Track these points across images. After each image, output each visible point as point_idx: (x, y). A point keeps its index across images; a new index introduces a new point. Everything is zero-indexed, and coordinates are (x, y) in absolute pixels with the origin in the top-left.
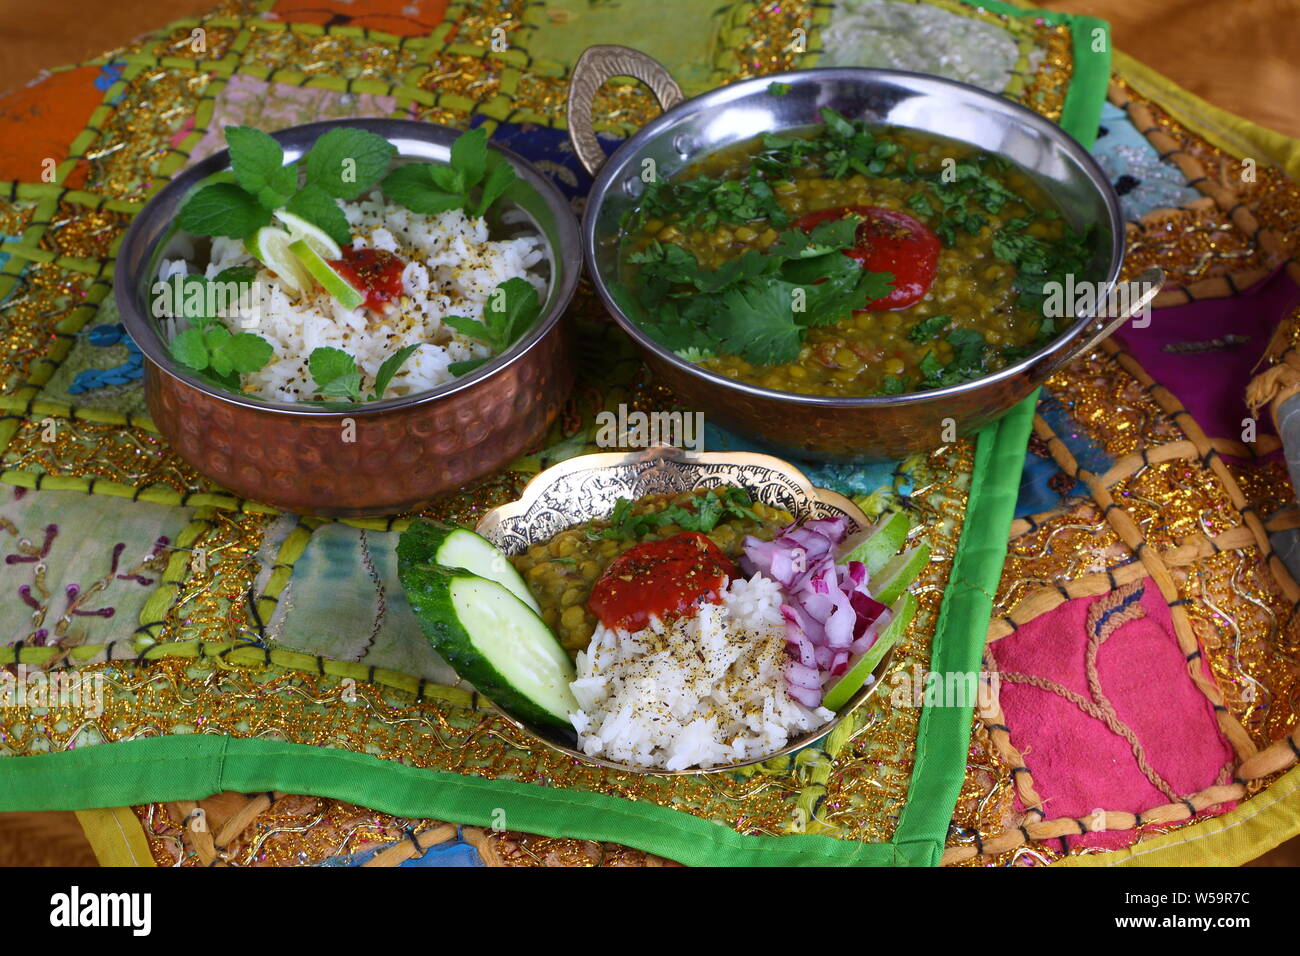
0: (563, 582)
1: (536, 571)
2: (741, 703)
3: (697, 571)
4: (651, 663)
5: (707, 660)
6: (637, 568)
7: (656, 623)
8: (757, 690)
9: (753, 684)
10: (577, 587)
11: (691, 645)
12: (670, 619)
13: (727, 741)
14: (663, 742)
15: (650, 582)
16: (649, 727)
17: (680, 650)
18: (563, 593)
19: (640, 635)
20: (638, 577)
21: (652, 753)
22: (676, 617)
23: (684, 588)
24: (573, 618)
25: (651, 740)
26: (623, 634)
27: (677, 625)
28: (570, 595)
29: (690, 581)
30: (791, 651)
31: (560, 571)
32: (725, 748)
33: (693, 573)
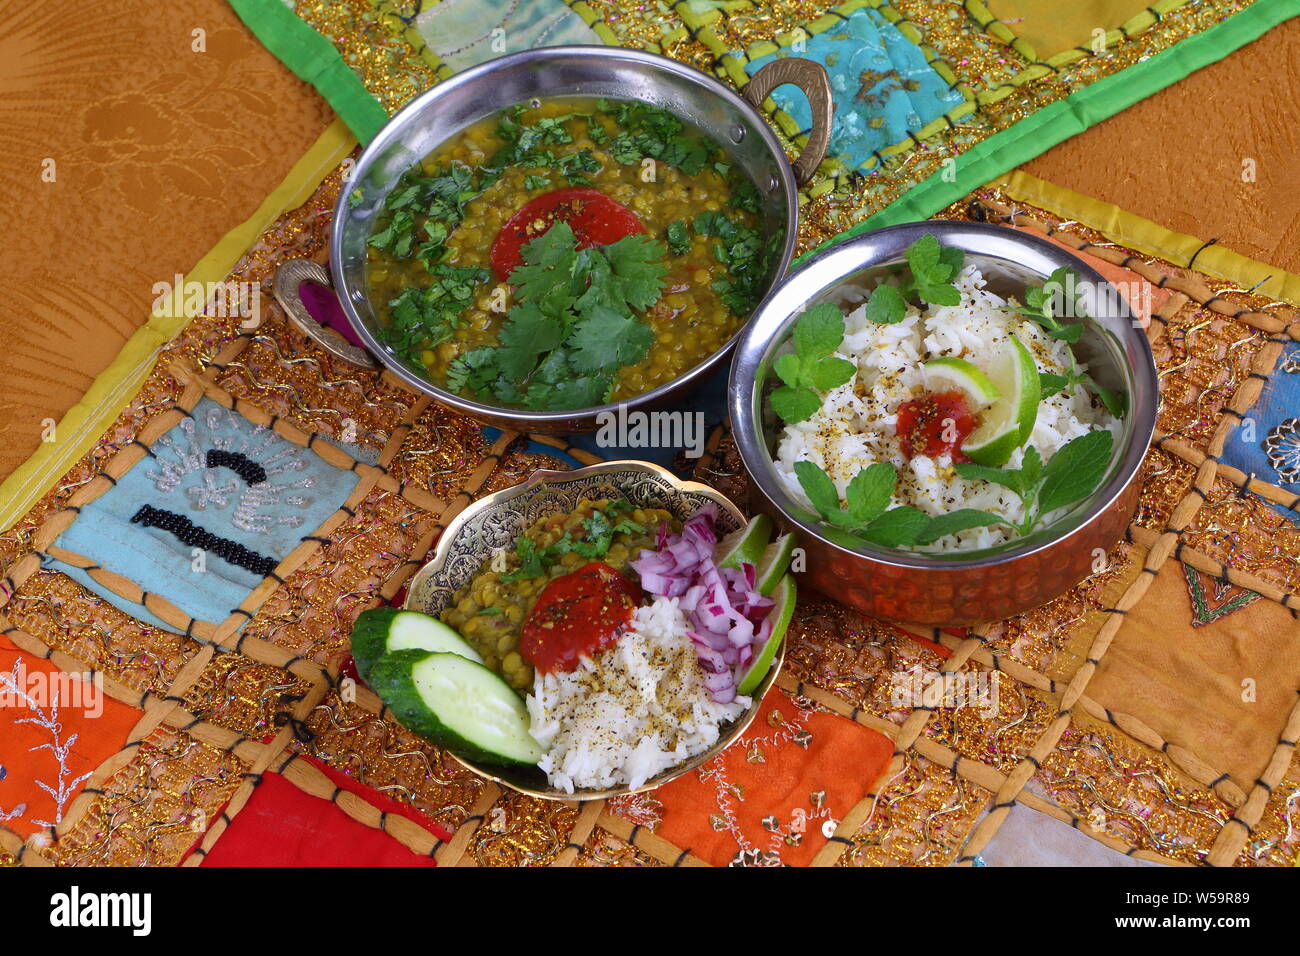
0: (494, 632)
1: (470, 628)
2: (674, 711)
3: (607, 604)
4: (594, 704)
5: (639, 688)
6: (555, 613)
7: (586, 661)
8: (683, 698)
9: (680, 695)
10: (508, 634)
11: (623, 679)
12: (597, 655)
13: (671, 747)
14: (619, 763)
15: (570, 627)
16: (604, 754)
17: (614, 685)
18: (497, 641)
19: (576, 676)
20: (559, 623)
21: (611, 775)
22: (602, 653)
23: (601, 625)
24: (512, 663)
25: (609, 763)
26: (562, 676)
27: (605, 661)
28: (504, 642)
29: (605, 616)
30: (704, 665)
31: (490, 623)
32: (670, 754)
33: (605, 608)
